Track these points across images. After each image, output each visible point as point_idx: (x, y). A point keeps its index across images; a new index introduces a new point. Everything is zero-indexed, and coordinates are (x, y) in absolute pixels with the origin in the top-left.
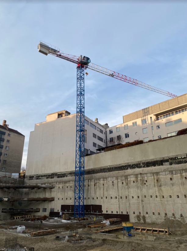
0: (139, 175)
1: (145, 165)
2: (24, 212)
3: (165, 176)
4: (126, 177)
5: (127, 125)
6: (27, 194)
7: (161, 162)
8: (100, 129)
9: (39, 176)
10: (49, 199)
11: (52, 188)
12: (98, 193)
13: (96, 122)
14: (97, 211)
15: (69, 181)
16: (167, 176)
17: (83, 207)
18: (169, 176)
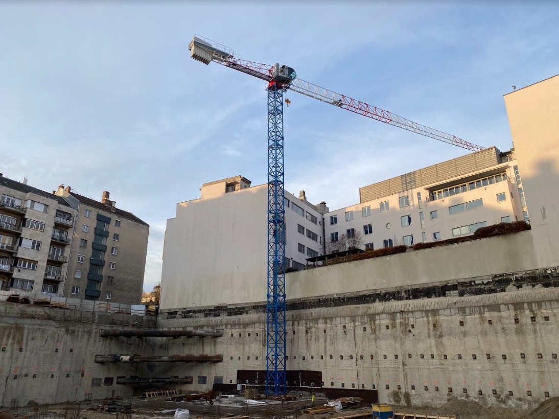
0: (398, 314)
1: (409, 295)
2: (160, 384)
3: (450, 318)
4: (372, 317)
5: (369, 207)
6: (164, 347)
7: (442, 290)
8: (312, 215)
9: (189, 312)
10: (211, 357)
11: (217, 337)
12: (313, 348)
13: (301, 200)
14: (312, 384)
15: (254, 323)
16: (454, 317)
17: (283, 374)
18: (459, 318)
